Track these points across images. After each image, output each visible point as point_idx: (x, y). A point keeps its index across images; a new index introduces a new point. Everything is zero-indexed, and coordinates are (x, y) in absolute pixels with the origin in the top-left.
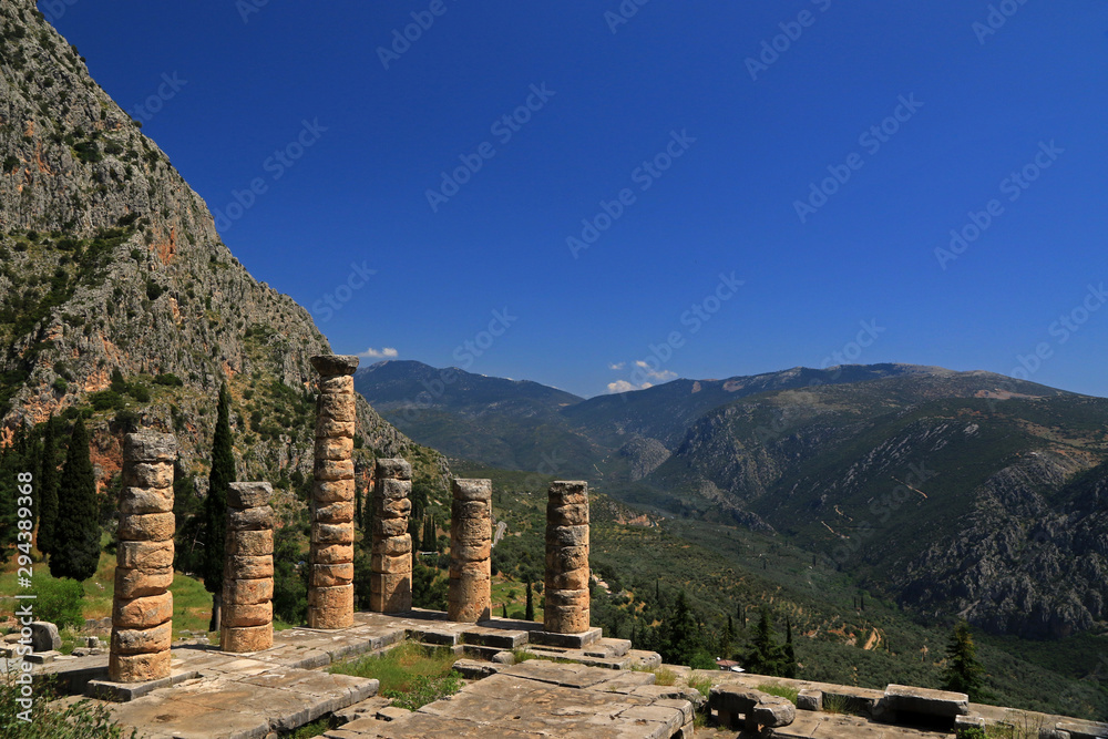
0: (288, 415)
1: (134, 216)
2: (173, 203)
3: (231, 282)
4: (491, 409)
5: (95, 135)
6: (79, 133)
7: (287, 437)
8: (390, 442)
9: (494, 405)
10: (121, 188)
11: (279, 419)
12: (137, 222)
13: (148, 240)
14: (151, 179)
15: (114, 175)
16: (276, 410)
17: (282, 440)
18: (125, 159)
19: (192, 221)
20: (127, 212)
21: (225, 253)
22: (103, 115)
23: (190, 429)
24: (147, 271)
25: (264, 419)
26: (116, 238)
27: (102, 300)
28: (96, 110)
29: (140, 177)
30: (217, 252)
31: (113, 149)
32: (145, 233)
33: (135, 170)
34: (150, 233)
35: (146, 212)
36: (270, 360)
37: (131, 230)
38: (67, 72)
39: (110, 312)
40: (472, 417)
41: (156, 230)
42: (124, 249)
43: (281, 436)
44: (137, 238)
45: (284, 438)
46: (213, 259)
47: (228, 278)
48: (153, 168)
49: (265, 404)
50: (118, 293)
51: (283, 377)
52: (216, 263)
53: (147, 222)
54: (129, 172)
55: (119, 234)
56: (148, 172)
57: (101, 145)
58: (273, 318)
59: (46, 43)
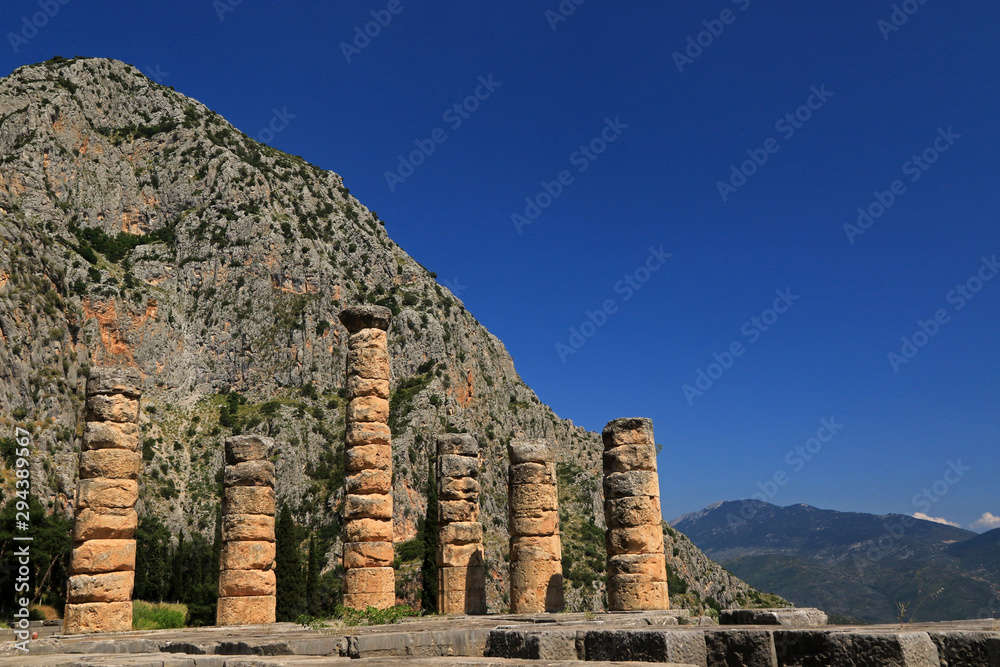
0: (600, 558)
1: (431, 363)
2: (467, 345)
3: (533, 420)
4: (853, 551)
5: (393, 291)
6: (379, 290)
7: (601, 583)
8: (723, 588)
9: (858, 546)
10: (418, 337)
11: (590, 564)
12: (434, 369)
13: (446, 385)
14: (446, 325)
15: (411, 326)
16: (588, 554)
17: (595, 587)
18: (420, 308)
19: (489, 363)
20: (425, 360)
21: (525, 393)
22: (400, 270)
23: (496, 577)
24: (445, 415)
25: (574, 565)
26: (415, 386)
27: (405, 448)
28: (393, 266)
29: (436, 326)
30: (516, 392)
31: (409, 301)
32: (442, 378)
33: (430, 318)
34: (447, 378)
35: (441, 357)
36: (579, 501)
37: (430, 377)
38: (367, 236)
39: (412, 460)
40: (831, 561)
41: (452, 373)
42: (422, 397)
43: (594, 582)
44: (435, 384)
45: (597, 585)
46: (513, 399)
47: (529, 418)
48: (447, 315)
49: (575, 547)
50: (419, 439)
51: (593, 518)
52: (517, 403)
53: (443, 367)
54: (424, 319)
55: (419, 382)
56: (443, 318)
57: (399, 298)
58: (579, 456)
59: (350, 214)
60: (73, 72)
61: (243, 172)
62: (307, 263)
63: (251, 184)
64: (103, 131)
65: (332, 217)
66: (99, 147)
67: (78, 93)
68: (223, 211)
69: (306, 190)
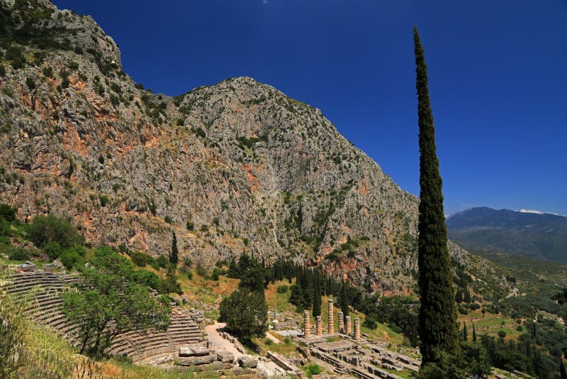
0: (410, 247)
1: (352, 180)
2: (366, 172)
5: (339, 154)
6: (334, 154)
7: (409, 256)
9: (529, 226)
10: (348, 171)
11: (406, 249)
12: (353, 183)
13: (357, 188)
14: (357, 166)
15: (345, 167)
16: (405, 246)
18: (348, 161)
19: (373, 176)
20: (350, 179)
21: (387, 185)
22: (341, 146)
24: (357, 200)
25: (400, 249)
26: (347, 188)
27: (343, 213)
28: (339, 145)
29: (354, 167)
31: (345, 158)
32: (356, 186)
33: (352, 164)
34: (358, 186)
35: (356, 178)
36: (404, 225)
37: (352, 186)
38: (330, 135)
39: (346, 216)
40: (517, 232)
41: (360, 184)
42: (349, 194)
43: (407, 256)
44: (353, 189)
46: (381, 189)
48: (358, 162)
49: (401, 243)
50: (348, 209)
52: (383, 190)
53: (356, 182)
54: (350, 165)
55: (348, 187)
56: (356, 164)
57: (341, 157)
59: (324, 125)
60: (234, 84)
61: (288, 115)
62: (310, 147)
63: (291, 119)
64: (244, 103)
65: (318, 127)
66: (243, 109)
67: (236, 91)
68: (282, 129)
69: (309, 118)
